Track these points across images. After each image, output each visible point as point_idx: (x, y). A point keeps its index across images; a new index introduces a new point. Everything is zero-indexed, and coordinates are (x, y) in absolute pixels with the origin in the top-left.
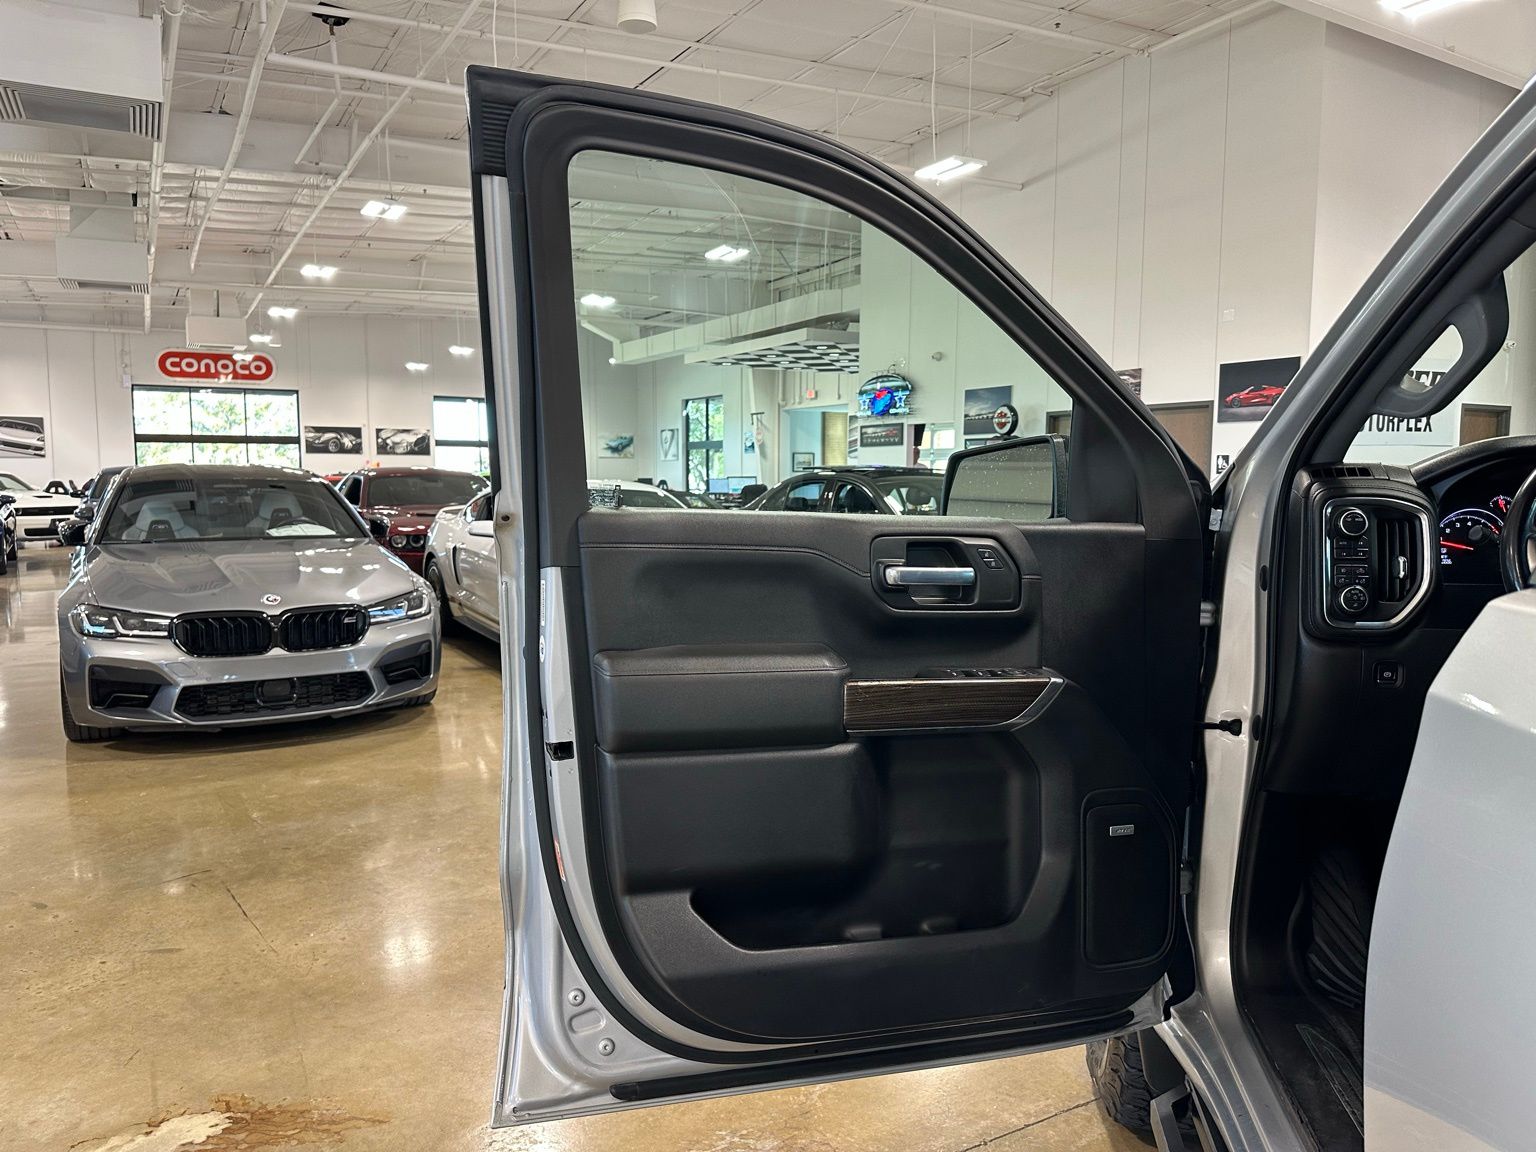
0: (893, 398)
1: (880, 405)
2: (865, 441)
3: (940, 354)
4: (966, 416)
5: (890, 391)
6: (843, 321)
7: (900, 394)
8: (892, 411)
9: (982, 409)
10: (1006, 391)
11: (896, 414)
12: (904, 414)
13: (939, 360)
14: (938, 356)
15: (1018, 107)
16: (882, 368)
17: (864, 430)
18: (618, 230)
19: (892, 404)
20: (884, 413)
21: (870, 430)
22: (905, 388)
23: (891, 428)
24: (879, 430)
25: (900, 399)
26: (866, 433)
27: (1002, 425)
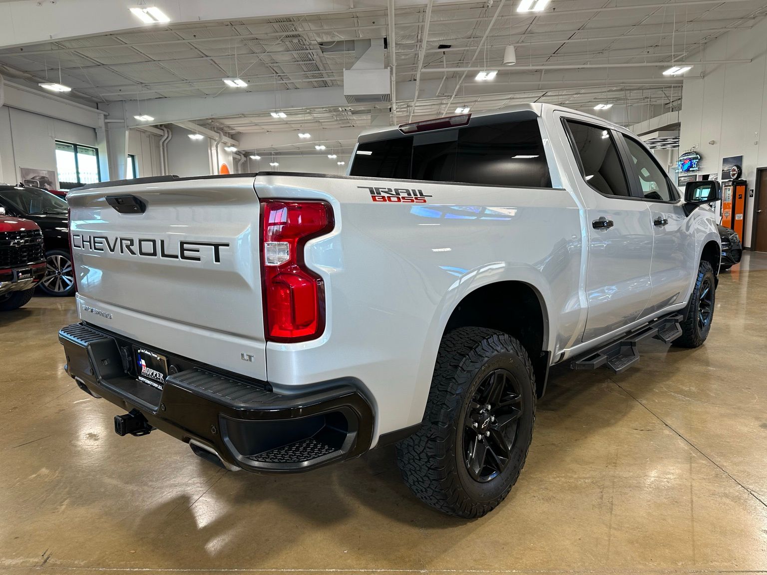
0: (691, 162)
1: (686, 167)
2: (680, 184)
3: (713, 141)
4: (723, 170)
5: (690, 160)
6: (676, 127)
7: (695, 161)
8: (691, 169)
9: (730, 167)
10: (740, 158)
11: (693, 171)
12: (697, 170)
13: (713, 144)
14: (712, 142)
15: (751, 22)
16: (687, 150)
17: (680, 179)
18: (576, 94)
19: (691, 166)
20: (688, 170)
21: (682, 179)
22: (696, 158)
23: (691, 177)
24: (686, 178)
25: (695, 163)
26: (681, 180)
27: (733, 175)
